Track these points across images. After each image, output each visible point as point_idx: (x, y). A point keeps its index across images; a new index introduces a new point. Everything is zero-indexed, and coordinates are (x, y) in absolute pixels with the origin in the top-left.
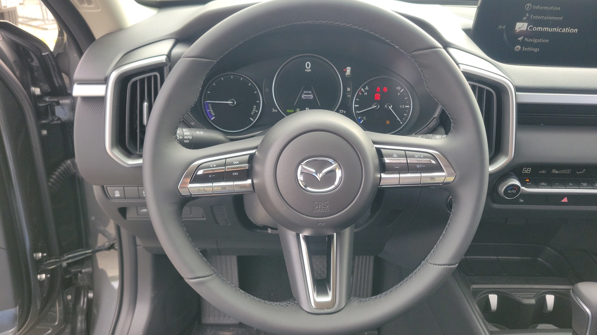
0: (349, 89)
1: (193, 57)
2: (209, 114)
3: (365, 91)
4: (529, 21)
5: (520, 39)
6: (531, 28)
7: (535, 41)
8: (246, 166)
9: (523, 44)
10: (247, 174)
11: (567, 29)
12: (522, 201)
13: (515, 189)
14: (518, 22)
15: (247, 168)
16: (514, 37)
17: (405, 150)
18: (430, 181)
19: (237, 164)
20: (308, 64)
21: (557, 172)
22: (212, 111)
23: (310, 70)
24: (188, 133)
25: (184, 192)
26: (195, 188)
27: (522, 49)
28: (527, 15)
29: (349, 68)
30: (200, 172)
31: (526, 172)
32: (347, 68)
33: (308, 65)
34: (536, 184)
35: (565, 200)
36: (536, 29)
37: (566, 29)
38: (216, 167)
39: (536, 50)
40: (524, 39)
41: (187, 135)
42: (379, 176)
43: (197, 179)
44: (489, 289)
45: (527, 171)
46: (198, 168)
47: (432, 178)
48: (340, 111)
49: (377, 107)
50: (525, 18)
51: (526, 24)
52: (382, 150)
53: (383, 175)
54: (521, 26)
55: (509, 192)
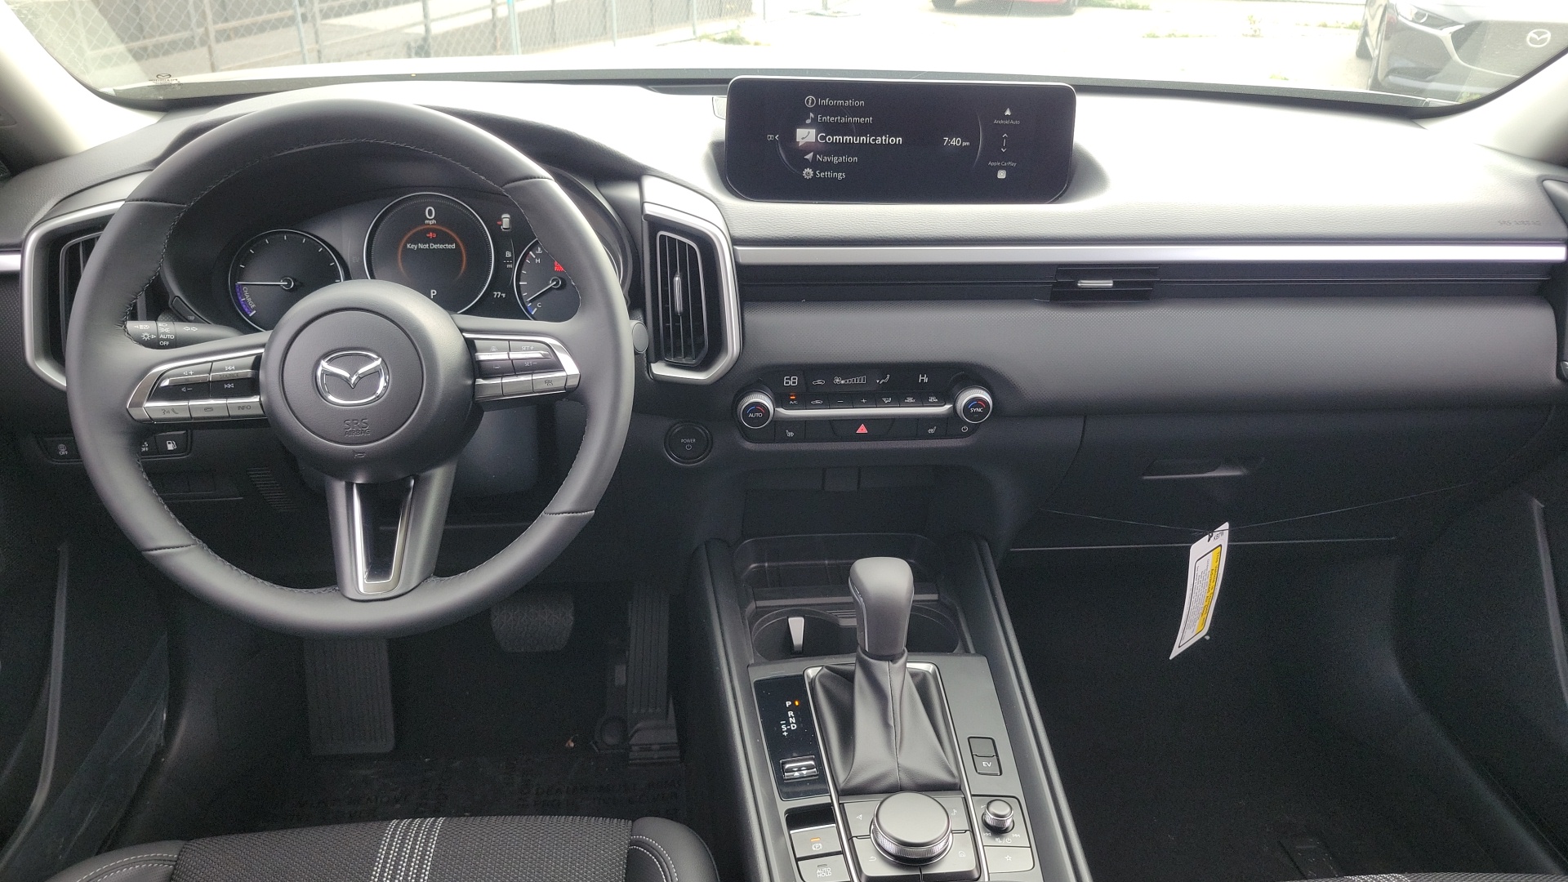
0: (508, 254)
1: (142, 200)
2: (244, 306)
3: (538, 256)
4: (815, 124)
5: (809, 156)
6: (823, 138)
7: (835, 160)
8: (248, 372)
9: (814, 165)
10: (249, 385)
11: (884, 138)
12: (791, 434)
13: (760, 411)
14: (799, 128)
15: (249, 376)
16: (797, 155)
17: (509, 340)
18: (545, 386)
19: (232, 370)
20: (430, 211)
21: (843, 382)
22: (249, 300)
23: (434, 221)
24: (167, 330)
25: (137, 414)
26: (157, 408)
27: (815, 174)
28: (812, 115)
29: (508, 216)
30: (166, 383)
31: (791, 383)
32: (503, 216)
33: (430, 213)
34: (804, 402)
35: (862, 430)
36: (830, 139)
37: (881, 138)
38: (193, 374)
39: (840, 176)
40: (814, 156)
41: (164, 333)
42: (470, 382)
43: (158, 393)
44: (786, 606)
45: (792, 381)
46: (161, 377)
47: (547, 381)
48: (496, 293)
49: (558, 283)
50: (808, 121)
51: (813, 131)
52: (475, 341)
53: (480, 381)
54: (805, 135)
55: (751, 415)
